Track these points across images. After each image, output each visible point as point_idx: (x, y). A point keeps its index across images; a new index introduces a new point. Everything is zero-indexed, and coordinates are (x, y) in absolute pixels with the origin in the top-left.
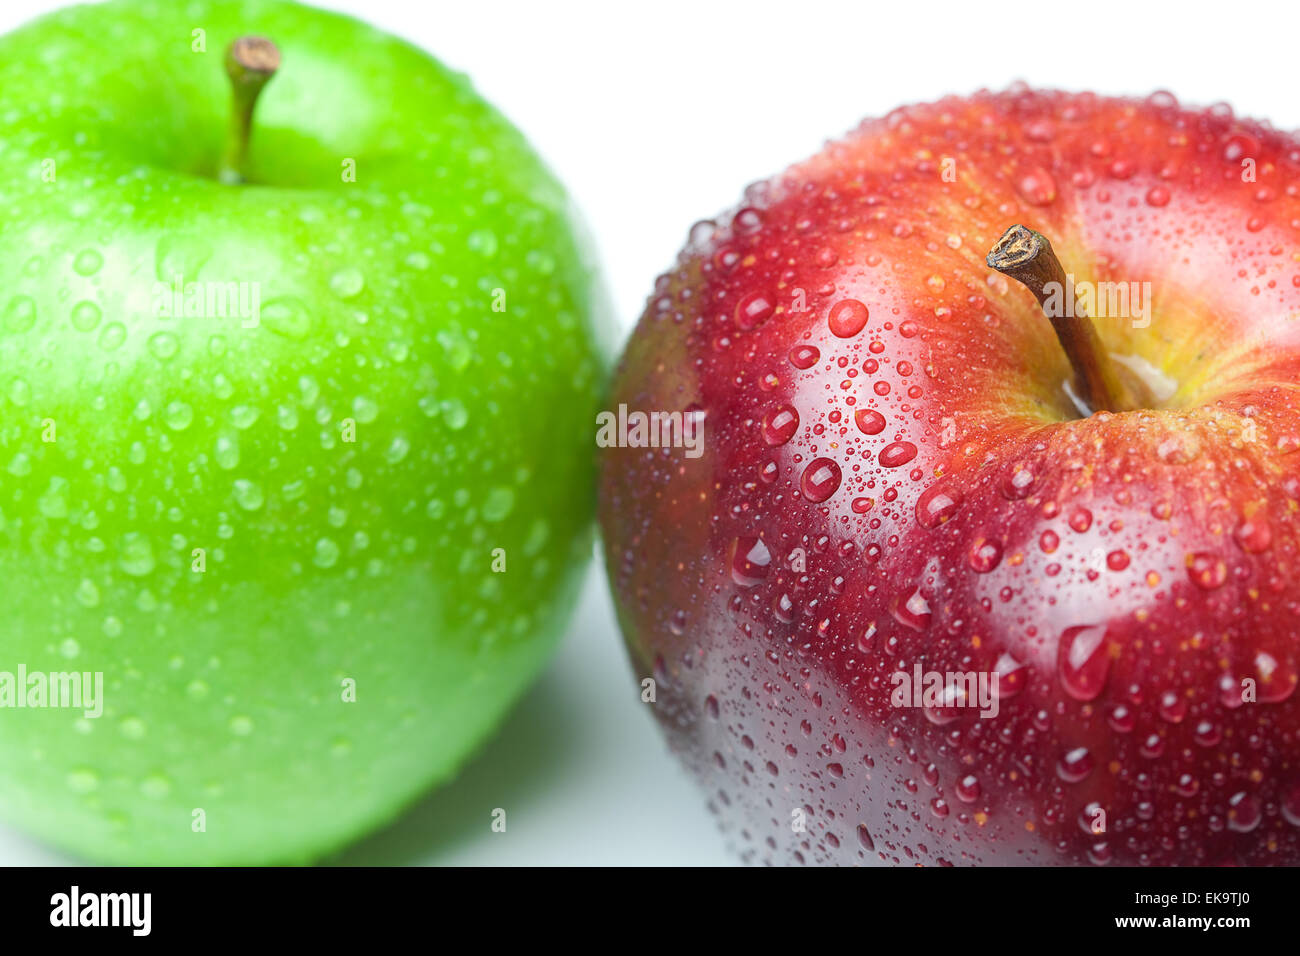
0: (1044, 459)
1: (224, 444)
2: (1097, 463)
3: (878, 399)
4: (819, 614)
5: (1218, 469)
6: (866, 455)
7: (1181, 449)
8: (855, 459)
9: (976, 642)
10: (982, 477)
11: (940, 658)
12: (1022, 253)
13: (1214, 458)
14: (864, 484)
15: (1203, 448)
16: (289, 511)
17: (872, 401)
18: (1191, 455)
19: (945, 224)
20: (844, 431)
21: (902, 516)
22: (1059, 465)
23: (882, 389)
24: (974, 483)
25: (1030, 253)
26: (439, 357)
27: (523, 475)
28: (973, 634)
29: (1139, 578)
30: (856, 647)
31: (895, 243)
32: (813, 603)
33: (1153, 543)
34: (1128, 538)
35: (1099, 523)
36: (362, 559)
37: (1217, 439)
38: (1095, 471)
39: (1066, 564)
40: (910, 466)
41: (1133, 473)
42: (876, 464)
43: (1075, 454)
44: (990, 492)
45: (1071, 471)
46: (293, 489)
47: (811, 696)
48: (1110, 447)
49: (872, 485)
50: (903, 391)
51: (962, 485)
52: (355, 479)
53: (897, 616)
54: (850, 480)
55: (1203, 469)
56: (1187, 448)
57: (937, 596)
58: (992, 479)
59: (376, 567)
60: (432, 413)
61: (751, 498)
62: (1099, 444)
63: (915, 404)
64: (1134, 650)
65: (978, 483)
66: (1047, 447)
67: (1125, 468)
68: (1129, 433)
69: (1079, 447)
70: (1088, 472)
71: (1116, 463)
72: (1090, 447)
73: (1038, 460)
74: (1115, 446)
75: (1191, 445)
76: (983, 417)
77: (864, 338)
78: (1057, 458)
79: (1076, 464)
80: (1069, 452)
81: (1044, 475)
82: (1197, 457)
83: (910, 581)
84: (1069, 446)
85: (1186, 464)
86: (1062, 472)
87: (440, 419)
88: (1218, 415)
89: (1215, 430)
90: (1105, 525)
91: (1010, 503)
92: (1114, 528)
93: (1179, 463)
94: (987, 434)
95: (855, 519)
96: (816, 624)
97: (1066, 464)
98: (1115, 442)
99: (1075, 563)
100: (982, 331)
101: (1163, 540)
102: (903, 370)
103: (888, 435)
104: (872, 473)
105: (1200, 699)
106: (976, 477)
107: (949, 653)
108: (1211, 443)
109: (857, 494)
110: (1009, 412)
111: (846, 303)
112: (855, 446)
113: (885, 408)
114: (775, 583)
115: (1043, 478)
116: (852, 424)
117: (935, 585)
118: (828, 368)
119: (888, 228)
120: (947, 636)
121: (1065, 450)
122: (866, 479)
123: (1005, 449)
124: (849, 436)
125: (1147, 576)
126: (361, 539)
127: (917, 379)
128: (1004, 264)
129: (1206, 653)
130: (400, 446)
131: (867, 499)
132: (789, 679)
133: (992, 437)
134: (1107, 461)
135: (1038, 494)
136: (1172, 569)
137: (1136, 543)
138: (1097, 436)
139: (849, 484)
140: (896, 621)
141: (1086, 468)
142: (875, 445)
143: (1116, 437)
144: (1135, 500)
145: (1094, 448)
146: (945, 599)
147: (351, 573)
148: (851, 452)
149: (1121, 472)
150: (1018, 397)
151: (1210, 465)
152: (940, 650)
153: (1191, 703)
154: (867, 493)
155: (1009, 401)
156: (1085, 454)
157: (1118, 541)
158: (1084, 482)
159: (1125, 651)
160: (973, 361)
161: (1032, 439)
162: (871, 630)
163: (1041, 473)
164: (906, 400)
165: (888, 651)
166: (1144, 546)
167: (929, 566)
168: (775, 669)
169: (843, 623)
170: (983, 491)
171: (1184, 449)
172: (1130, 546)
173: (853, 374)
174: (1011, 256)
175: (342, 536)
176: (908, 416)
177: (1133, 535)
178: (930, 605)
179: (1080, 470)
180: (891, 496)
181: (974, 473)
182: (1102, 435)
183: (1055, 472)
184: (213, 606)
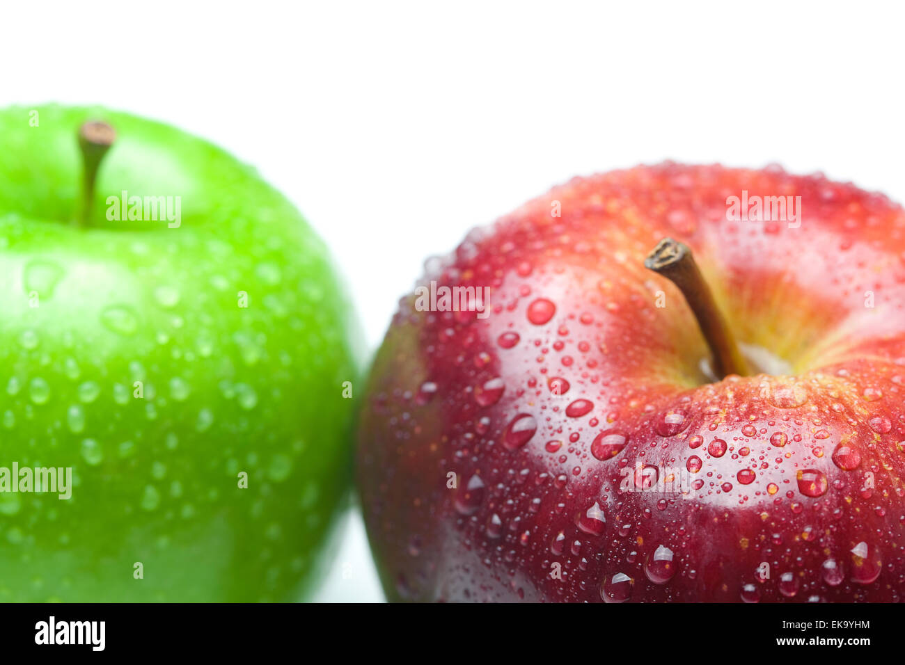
0: (689, 407)
1: (74, 412)
2: (729, 408)
3: (565, 369)
4: (521, 527)
5: (820, 411)
6: (556, 410)
7: (792, 397)
8: (548, 413)
9: (640, 541)
10: (642, 422)
11: (613, 554)
12: (670, 257)
13: (816, 403)
14: (555, 431)
15: (809, 397)
16: (123, 465)
17: (560, 370)
18: (800, 401)
19: (612, 245)
20: (538, 393)
21: (583, 453)
22: (701, 410)
23: (567, 362)
24: (637, 426)
25: (677, 257)
26: (236, 352)
27: (298, 446)
28: (638, 535)
29: (762, 489)
30: (549, 551)
31: (576, 258)
32: (518, 519)
33: (772, 464)
34: (753, 460)
35: (731, 450)
36: (177, 504)
37: (819, 392)
38: (728, 413)
39: (707, 480)
40: (589, 416)
41: (756, 414)
42: (563, 416)
43: (712, 403)
44: (650, 431)
45: (710, 414)
46: (126, 448)
47: (516, 590)
48: (739, 398)
49: (560, 431)
50: (583, 363)
51: (628, 429)
52: (172, 442)
53: (580, 526)
54: (544, 428)
55: (809, 411)
56: (797, 397)
57: (610, 509)
58: (650, 423)
59: (188, 511)
60: (229, 394)
61: (470, 446)
62: (730, 395)
63: (592, 373)
64: (759, 541)
65: (640, 427)
66: (692, 399)
67: (750, 410)
68: (753, 388)
69: (716, 397)
70: (722, 415)
71: (743, 408)
72: (724, 398)
73: (685, 408)
74: (742, 396)
75: (799, 395)
76: (643, 383)
77: (553, 325)
78: (699, 406)
79: (714, 409)
80: (708, 401)
81: (689, 418)
82: (804, 403)
83: (589, 499)
84: (708, 398)
85: (795, 408)
86: (703, 415)
87: (236, 400)
88: (819, 376)
89: (818, 385)
90: (736, 451)
91: (665, 439)
92: (743, 453)
93: (791, 407)
94: (646, 394)
95: (547, 456)
96: (519, 535)
97: (706, 410)
98: (743, 393)
99: (714, 479)
100: (642, 322)
101: (779, 461)
102: (584, 348)
103: (572, 395)
104: (560, 422)
105: (809, 578)
106: (638, 423)
107: (619, 551)
108: (815, 393)
109: (549, 438)
110: (662, 380)
111: (539, 300)
112: (547, 403)
113: (571, 375)
114: (488, 507)
115: (689, 420)
116: (545, 389)
117: (608, 500)
118: (527, 348)
119: (570, 249)
120: (619, 538)
121: (705, 400)
122: (556, 427)
123: (659, 403)
124: (542, 396)
125: (768, 487)
126: (176, 489)
127: (594, 353)
128: (658, 266)
129: (814, 544)
130: (206, 418)
131: (557, 441)
132: (498, 579)
133: (650, 395)
134: (736, 406)
135: (685, 431)
136: (787, 482)
137: (759, 463)
138: (729, 390)
139: (543, 431)
140: (579, 529)
141: (721, 411)
142: (563, 402)
143: (743, 391)
144: (758, 432)
145: (727, 399)
146: (616, 511)
147: (169, 515)
148: (544, 408)
149: (747, 414)
150: (670, 370)
151: (814, 408)
152: (613, 549)
153: (802, 581)
154: (557, 437)
155: (664, 373)
156: (720, 402)
157: (746, 462)
158: (720, 421)
159: (752, 543)
160: (635, 342)
161: (680, 395)
162: (561, 536)
163: (687, 416)
164: (586, 370)
165: (573, 552)
166: (766, 466)
167: (604, 487)
168: (489, 572)
169: (540, 532)
170: (644, 432)
171: (794, 398)
172: (755, 466)
173: (545, 351)
174: (662, 260)
175: (163, 486)
176: (588, 381)
177: (757, 459)
178: (606, 515)
179: (717, 413)
180: (574, 439)
181: (638, 419)
182: (732, 390)
183: (699, 416)
184: (65, 538)
